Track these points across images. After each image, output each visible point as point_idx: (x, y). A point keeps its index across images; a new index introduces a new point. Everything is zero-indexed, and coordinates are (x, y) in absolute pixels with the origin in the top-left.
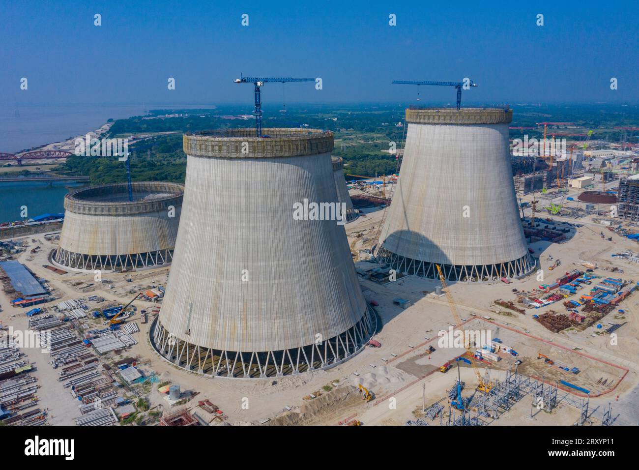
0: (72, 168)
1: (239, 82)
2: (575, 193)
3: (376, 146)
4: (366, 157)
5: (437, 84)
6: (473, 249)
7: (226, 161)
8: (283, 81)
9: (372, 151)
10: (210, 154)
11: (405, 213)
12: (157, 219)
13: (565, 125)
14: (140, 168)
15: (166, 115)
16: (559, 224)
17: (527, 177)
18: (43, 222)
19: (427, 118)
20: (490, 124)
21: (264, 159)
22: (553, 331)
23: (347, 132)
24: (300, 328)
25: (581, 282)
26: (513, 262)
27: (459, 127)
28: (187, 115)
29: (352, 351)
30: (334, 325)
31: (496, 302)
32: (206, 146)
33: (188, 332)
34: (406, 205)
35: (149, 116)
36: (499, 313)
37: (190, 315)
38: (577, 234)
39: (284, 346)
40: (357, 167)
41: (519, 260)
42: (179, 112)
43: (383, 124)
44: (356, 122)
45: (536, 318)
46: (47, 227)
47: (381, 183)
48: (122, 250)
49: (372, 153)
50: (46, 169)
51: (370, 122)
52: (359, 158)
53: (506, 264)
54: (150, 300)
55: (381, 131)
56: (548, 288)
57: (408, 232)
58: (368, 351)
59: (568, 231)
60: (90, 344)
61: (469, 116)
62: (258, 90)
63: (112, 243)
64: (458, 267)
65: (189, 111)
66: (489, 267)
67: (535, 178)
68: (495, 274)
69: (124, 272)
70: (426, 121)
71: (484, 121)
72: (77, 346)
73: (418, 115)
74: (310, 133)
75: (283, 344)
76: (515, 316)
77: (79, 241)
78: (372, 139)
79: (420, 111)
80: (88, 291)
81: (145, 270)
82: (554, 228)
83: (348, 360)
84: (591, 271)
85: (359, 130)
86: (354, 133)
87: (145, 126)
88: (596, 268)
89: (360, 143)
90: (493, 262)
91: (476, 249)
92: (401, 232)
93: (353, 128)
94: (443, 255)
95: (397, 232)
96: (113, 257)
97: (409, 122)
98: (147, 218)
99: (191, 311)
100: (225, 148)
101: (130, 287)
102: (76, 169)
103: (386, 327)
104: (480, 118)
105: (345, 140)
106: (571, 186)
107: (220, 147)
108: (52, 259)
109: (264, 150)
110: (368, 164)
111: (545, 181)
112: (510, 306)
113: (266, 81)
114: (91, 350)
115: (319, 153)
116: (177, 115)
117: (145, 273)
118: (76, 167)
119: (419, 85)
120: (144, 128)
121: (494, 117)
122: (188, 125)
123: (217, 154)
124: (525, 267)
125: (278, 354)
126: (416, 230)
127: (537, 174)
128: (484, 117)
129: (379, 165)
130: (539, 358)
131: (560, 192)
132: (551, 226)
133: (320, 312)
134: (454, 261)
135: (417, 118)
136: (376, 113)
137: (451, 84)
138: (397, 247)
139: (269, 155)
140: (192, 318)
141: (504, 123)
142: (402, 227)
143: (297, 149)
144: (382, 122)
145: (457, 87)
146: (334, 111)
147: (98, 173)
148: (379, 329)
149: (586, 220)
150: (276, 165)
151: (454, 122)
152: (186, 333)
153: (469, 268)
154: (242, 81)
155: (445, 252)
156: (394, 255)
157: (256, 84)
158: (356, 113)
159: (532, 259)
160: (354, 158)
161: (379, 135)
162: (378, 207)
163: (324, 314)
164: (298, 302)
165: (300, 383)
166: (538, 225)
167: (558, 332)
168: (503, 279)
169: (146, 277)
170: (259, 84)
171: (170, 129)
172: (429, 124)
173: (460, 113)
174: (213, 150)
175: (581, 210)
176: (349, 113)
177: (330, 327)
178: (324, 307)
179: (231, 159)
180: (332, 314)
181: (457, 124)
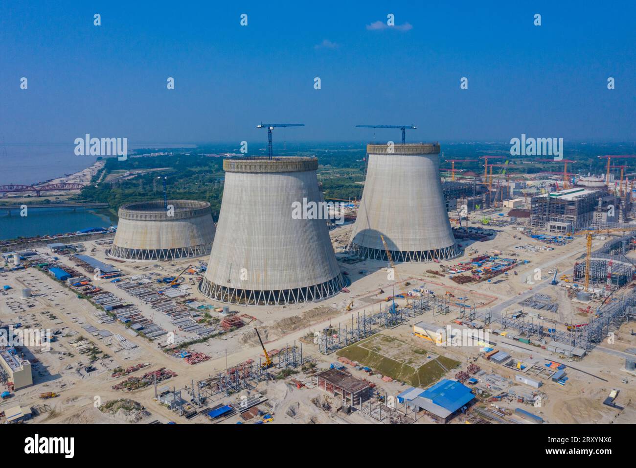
0: (86, 198)
1: (260, 127)
2: (505, 212)
3: (350, 178)
4: (341, 186)
5: (388, 127)
6: (414, 240)
7: (253, 174)
8: (284, 126)
9: (347, 183)
10: (244, 170)
11: (367, 217)
12: (189, 224)
13: (521, 161)
14: (150, 196)
15: (152, 154)
16: (486, 230)
17: (470, 199)
18: (89, 233)
19: (381, 150)
20: (423, 154)
21: (277, 173)
22: (459, 283)
23: (325, 167)
24: (299, 276)
25: (488, 261)
26: (443, 249)
27: (402, 156)
28: (171, 153)
29: (331, 293)
30: (320, 277)
31: (427, 272)
32: (241, 166)
33: (229, 281)
34: (368, 211)
35: (135, 155)
36: (428, 277)
37: (230, 270)
38: (497, 236)
39: (290, 287)
40: (334, 193)
41: (447, 248)
42: (164, 151)
43: (358, 160)
44: (333, 159)
45: (452, 278)
46: (92, 237)
47: (353, 206)
48: (164, 246)
49: (347, 184)
50: (65, 198)
51: (345, 159)
52: (335, 188)
53: (438, 251)
54: (193, 274)
55: (356, 167)
56: (464, 264)
57: (370, 230)
58: (341, 294)
59: (492, 234)
60: (163, 294)
61: (409, 149)
62: (270, 132)
63: (157, 241)
64: (404, 253)
65: (172, 150)
66: (426, 252)
67: (475, 200)
68: (430, 258)
69: (166, 261)
70: (380, 152)
71: (419, 152)
72: (154, 295)
73: (375, 149)
74: (302, 159)
75: (289, 285)
76: (438, 278)
77: (132, 240)
78: (348, 173)
79: (376, 145)
80: (146, 271)
81: (181, 260)
82: (481, 233)
83: (329, 298)
84: (497, 255)
85: (335, 166)
86: (331, 169)
87: (137, 163)
88: (501, 254)
89: (336, 176)
90: (429, 249)
91: (416, 239)
92: (365, 231)
93: (330, 164)
94: (393, 245)
95: (362, 231)
96: (158, 251)
97: (369, 154)
98: (182, 223)
99: (231, 268)
100: (253, 166)
101: (175, 268)
102: (91, 199)
103: (353, 284)
104: (416, 150)
105: (323, 174)
106: (505, 206)
107: (250, 166)
108: (108, 253)
109: (276, 168)
110: (343, 192)
111: (484, 203)
112: (437, 273)
113: (275, 126)
114: (164, 296)
115: (309, 170)
116: (162, 154)
117: (182, 261)
118: (90, 197)
119: (375, 128)
120: (136, 165)
121: (426, 149)
122: (178, 162)
123: (248, 171)
124: (452, 254)
125: (286, 292)
126: (375, 229)
127: (478, 197)
128: (419, 150)
129: (352, 192)
130: (446, 295)
131: (496, 211)
132: (480, 232)
133: (311, 267)
134: (401, 249)
135: (374, 150)
136: (352, 151)
137: (398, 127)
138: (363, 241)
139: (280, 171)
140: (231, 272)
141: (434, 153)
142: (366, 227)
143: (297, 167)
144: (357, 159)
145: (402, 129)
146: (312, 150)
147: (117, 200)
148: (349, 284)
149: (508, 228)
150: (284, 177)
151: (399, 153)
152: (228, 282)
153: (412, 253)
154: (262, 127)
155: (395, 242)
156: (360, 247)
157: (269, 128)
158: (332, 151)
159: (458, 250)
160: (331, 187)
161: (353, 170)
162: (351, 222)
163: (314, 269)
164: (298, 261)
165: (300, 307)
166: (470, 232)
167: (462, 284)
168: (436, 260)
169: (184, 263)
170: (271, 128)
171: (160, 166)
172: (382, 154)
173: (403, 146)
174: (246, 168)
175: (506, 222)
176: (326, 151)
177: (317, 277)
178: (313, 265)
179: (257, 173)
180: (319, 270)
181: (401, 154)
